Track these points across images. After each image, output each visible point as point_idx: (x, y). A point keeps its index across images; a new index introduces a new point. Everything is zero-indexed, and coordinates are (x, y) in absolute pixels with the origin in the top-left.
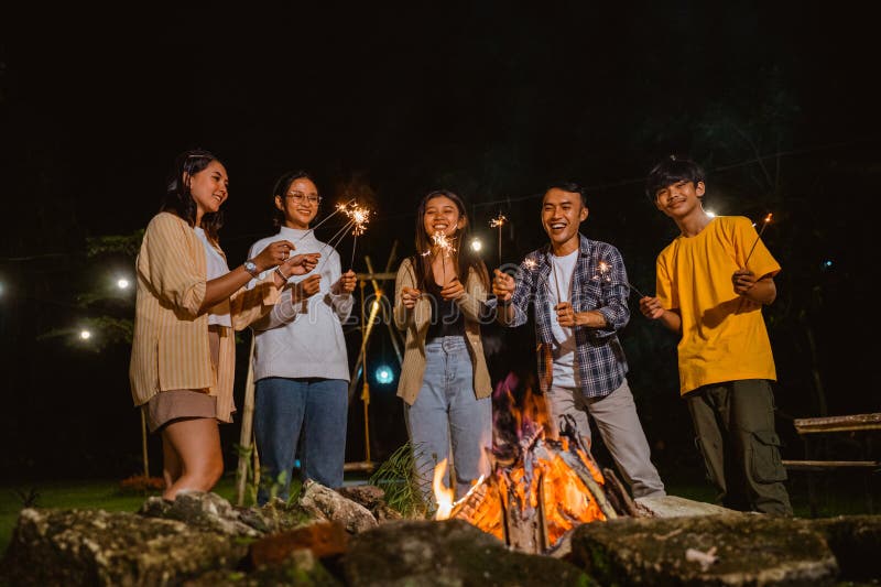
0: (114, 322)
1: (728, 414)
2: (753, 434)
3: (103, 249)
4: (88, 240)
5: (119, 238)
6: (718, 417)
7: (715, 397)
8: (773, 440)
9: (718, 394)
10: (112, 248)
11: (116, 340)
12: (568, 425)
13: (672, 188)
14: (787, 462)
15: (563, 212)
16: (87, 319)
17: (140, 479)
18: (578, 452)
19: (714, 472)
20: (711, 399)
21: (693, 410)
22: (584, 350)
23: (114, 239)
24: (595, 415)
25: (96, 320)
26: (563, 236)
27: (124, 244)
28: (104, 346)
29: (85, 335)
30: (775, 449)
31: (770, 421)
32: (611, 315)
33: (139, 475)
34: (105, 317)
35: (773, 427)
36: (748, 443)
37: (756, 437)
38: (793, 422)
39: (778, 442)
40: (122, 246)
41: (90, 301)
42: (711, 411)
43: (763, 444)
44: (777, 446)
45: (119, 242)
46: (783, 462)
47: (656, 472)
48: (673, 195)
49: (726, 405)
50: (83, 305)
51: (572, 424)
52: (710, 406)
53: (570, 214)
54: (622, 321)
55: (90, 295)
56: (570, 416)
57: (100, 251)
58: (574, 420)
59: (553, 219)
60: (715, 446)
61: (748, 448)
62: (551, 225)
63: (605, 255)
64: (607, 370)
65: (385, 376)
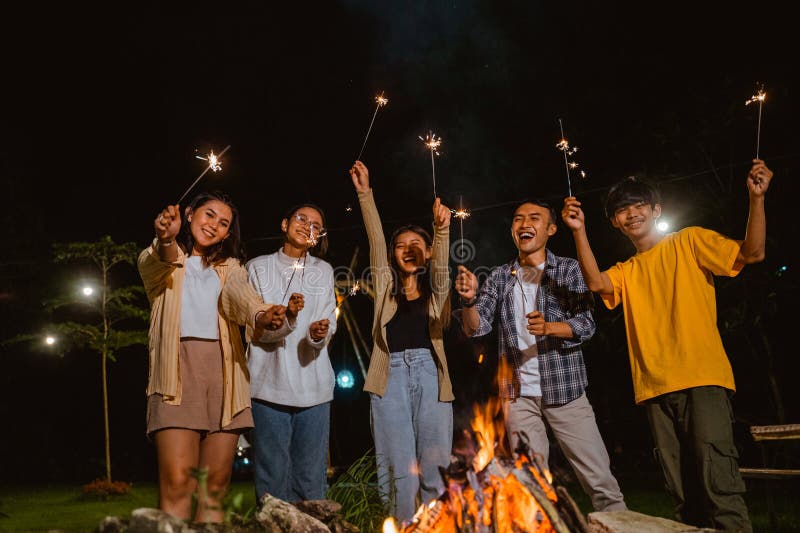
0: (79, 328)
1: (686, 425)
2: (712, 445)
3: (69, 255)
4: (55, 245)
5: (85, 244)
6: (678, 427)
7: (675, 408)
8: (732, 452)
9: (677, 405)
10: (77, 255)
11: (81, 345)
12: (521, 442)
13: (632, 208)
14: (744, 470)
15: (531, 222)
16: (52, 325)
17: (102, 483)
18: (532, 469)
19: (672, 480)
20: (671, 410)
21: (652, 417)
22: (545, 358)
23: (81, 246)
24: (553, 426)
25: (61, 326)
26: (529, 245)
27: (91, 250)
28: (69, 351)
29: (50, 341)
30: (734, 462)
31: (728, 433)
32: (578, 326)
33: (102, 480)
34: (70, 323)
35: (732, 439)
36: (707, 454)
37: (715, 448)
38: (750, 430)
39: (736, 455)
40: (88, 253)
41: (56, 307)
42: (670, 421)
43: (722, 454)
44: (735, 458)
45: (85, 249)
46: (741, 470)
47: (616, 481)
48: (633, 215)
49: (684, 417)
50: (49, 310)
51: (525, 440)
52: (669, 416)
53: (538, 225)
54: (588, 333)
55: (56, 301)
56: (523, 433)
57: (66, 258)
58: (527, 437)
59: (522, 228)
60: (674, 456)
61: (706, 458)
62: (520, 234)
63: (571, 268)
64: (568, 378)
65: (346, 381)
